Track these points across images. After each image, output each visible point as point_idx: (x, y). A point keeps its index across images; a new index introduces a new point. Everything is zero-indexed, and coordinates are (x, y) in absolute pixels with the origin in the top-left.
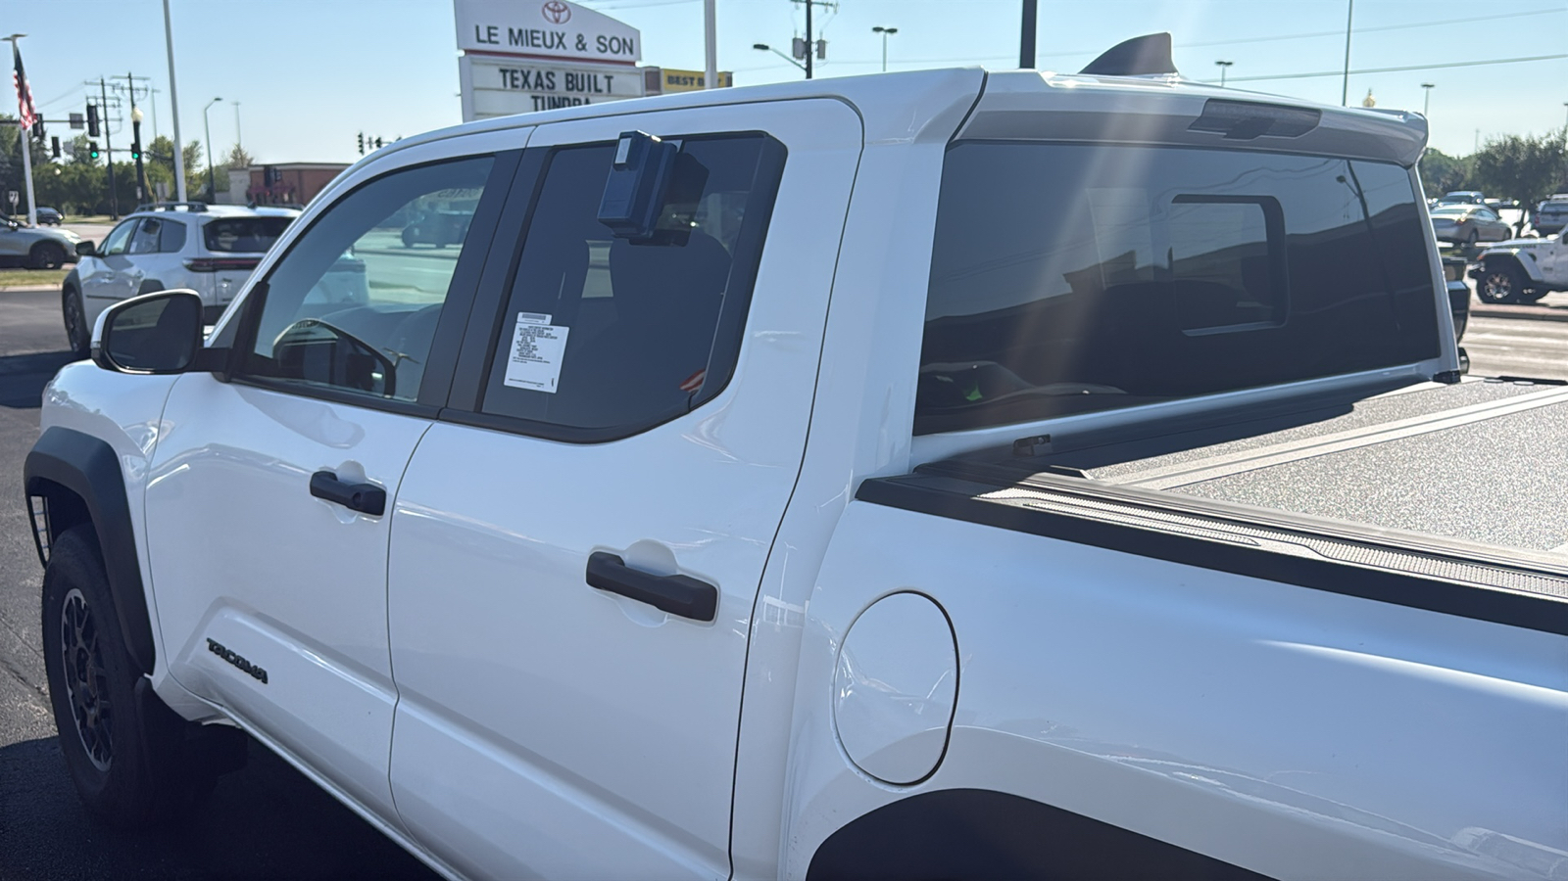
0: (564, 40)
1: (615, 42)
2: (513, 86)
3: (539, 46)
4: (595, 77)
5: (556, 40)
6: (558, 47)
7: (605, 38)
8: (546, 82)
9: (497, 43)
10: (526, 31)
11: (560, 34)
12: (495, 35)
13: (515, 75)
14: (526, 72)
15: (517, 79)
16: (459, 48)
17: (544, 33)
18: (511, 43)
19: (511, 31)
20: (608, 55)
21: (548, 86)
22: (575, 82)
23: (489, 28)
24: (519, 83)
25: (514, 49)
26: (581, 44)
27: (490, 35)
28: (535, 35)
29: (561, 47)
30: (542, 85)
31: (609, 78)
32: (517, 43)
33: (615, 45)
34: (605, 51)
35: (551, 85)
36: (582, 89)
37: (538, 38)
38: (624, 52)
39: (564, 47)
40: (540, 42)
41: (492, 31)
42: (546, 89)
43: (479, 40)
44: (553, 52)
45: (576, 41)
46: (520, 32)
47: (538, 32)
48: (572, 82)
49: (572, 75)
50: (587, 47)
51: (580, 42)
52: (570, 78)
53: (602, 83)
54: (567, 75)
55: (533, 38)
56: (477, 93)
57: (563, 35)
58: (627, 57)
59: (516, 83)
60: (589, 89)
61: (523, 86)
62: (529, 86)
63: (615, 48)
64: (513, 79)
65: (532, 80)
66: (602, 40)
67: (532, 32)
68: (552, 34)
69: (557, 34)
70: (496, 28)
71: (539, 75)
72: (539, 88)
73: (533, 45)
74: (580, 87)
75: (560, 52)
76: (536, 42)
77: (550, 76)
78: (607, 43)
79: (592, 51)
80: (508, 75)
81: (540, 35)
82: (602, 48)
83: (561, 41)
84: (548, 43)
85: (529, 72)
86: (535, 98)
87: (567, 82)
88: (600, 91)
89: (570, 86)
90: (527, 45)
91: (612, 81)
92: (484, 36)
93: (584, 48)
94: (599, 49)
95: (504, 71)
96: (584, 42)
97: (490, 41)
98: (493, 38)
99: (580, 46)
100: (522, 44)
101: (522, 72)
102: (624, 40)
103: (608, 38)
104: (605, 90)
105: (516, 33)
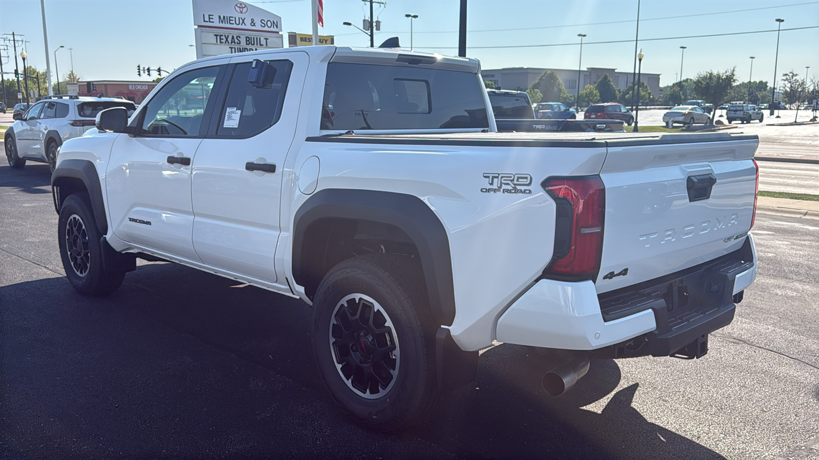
0: (245, 21)
1: (269, 23)
2: (221, 42)
3: (233, 24)
4: (260, 38)
5: (241, 21)
6: (242, 24)
7: (265, 21)
8: (236, 41)
9: (213, 22)
10: (227, 17)
11: (243, 19)
12: (212, 19)
13: (222, 37)
14: (227, 36)
15: (223, 39)
16: (195, 25)
17: (235, 18)
18: (220, 22)
19: (220, 17)
20: (266, 29)
21: (237, 43)
22: (250, 41)
23: (209, 15)
24: (224, 41)
25: (221, 25)
26: (253, 23)
27: (209, 18)
28: (231, 19)
29: (243, 24)
30: (234, 42)
31: (266, 39)
32: (222, 22)
33: (269, 24)
34: (265, 26)
35: (239, 42)
36: (254, 44)
37: (232, 20)
38: (274, 27)
39: (245, 25)
40: (234, 22)
41: (211, 17)
42: (236, 44)
43: (204, 21)
44: (239, 26)
45: (251, 22)
46: (224, 17)
47: (232, 17)
48: (249, 41)
49: (248, 37)
50: (256, 25)
51: (252, 22)
52: (248, 39)
53: (263, 42)
54: (246, 37)
55: (230, 20)
56: (203, 45)
57: (244, 19)
58: (275, 29)
59: (222, 41)
60: (257, 45)
61: (226, 43)
62: (228, 43)
63: (269, 25)
64: (221, 39)
65: (230, 39)
66: (263, 21)
67: (230, 17)
68: (239, 18)
69: (242, 18)
70: (212, 15)
71: (233, 37)
72: (233, 44)
73: (230, 23)
74: (253, 43)
75: (243, 27)
76: (231, 22)
77: (238, 38)
78: (265, 23)
79: (258, 27)
80: (218, 37)
81: (234, 19)
82: (263, 25)
83: (243, 22)
84: (238, 23)
85: (228, 36)
86: (231, 48)
87: (247, 41)
88: (262, 45)
89: (248, 43)
90: (227, 23)
91: (268, 40)
92: (207, 19)
93: (254, 25)
94: (261, 25)
95: (216, 36)
97: (210, 22)
98: (211, 20)
99: (252, 24)
100: (225, 23)
101: (225, 36)
102: (273, 22)
103: (266, 21)
104: (265, 45)
105: (222, 18)
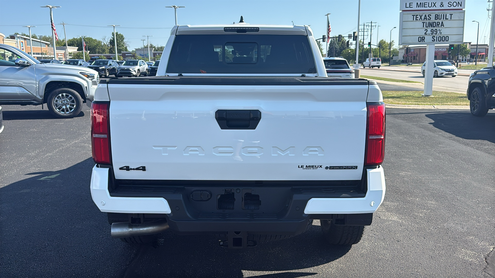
0: (435, 5)
1: (455, 3)
2: (416, 20)
3: (427, 7)
4: (446, 15)
5: (433, 5)
6: (433, 7)
7: (451, 3)
8: (428, 18)
9: (412, 7)
10: (423, 3)
11: (434, 3)
13: (417, 16)
14: (421, 16)
15: (418, 18)
16: (400, 10)
17: (429, 3)
18: (417, 7)
19: (417, 3)
20: (452, 8)
21: (428, 19)
22: (438, 17)
24: (418, 19)
25: (418, 9)
26: (442, 5)
27: (410, 5)
28: (425, 4)
29: (434, 6)
30: (426, 19)
31: (451, 15)
32: (419, 7)
33: (455, 4)
35: (429, 18)
36: (441, 19)
37: (426, 5)
39: (436, 7)
40: (427, 6)
41: (411, 4)
42: (428, 20)
43: (406, 7)
44: (432, 8)
45: (440, 4)
46: (421, 3)
48: (437, 17)
49: (437, 15)
51: (442, 4)
52: (437, 16)
53: (448, 16)
54: (436, 15)
55: (424, 5)
56: (404, 23)
58: (459, 7)
59: (417, 19)
60: (443, 19)
61: (420, 20)
62: (422, 19)
63: (455, 5)
64: (416, 18)
65: (423, 18)
66: (450, 3)
67: (424, 3)
68: (432, 3)
69: (433, 3)
71: (426, 16)
72: (425, 20)
73: (424, 7)
74: (440, 18)
75: (434, 8)
76: (425, 6)
77: (429, 16)
78: (452, 4)
79: (446, 7)
80: (415, 17)
81: (428, 4)
82: (450, 6)
83: (434, 5)
84: (430, 6)
85: (422, 15)
86: (424, 23)
87: (436, 17)
88: (448, 19)
89: (436, 18)
91: (452, 15)
92: (408, 6)
93: (443, 6)
94: (448, 6)
95: (414, 16)
96: (443, 5)
97: (410, 7)
98: (411, 6)
99: (441, 6)
100: (421, 7)
101: (420, 15)
102: (459, 3)
103: (452, 3)
104: (449, 19)
105: (419, 4)
